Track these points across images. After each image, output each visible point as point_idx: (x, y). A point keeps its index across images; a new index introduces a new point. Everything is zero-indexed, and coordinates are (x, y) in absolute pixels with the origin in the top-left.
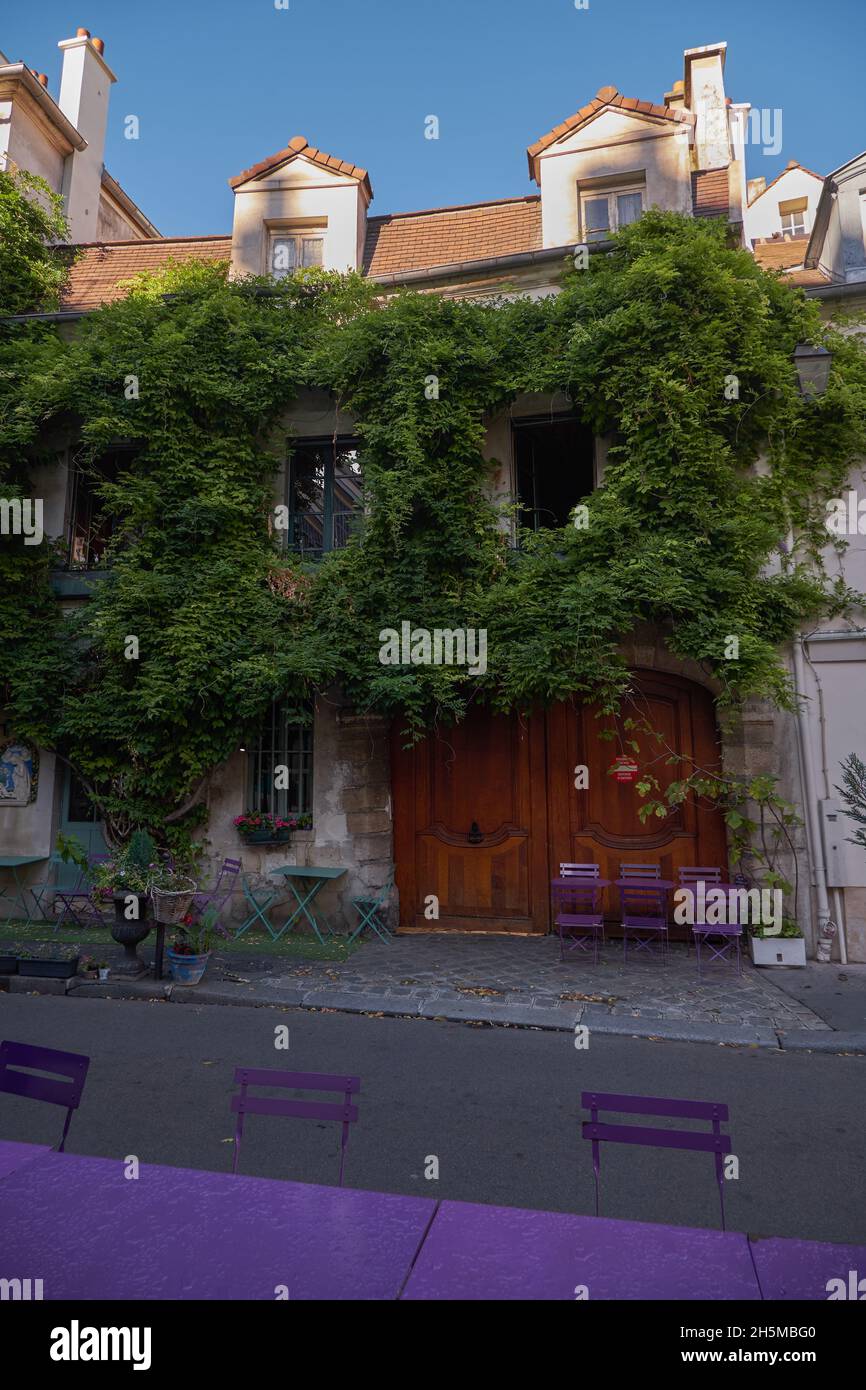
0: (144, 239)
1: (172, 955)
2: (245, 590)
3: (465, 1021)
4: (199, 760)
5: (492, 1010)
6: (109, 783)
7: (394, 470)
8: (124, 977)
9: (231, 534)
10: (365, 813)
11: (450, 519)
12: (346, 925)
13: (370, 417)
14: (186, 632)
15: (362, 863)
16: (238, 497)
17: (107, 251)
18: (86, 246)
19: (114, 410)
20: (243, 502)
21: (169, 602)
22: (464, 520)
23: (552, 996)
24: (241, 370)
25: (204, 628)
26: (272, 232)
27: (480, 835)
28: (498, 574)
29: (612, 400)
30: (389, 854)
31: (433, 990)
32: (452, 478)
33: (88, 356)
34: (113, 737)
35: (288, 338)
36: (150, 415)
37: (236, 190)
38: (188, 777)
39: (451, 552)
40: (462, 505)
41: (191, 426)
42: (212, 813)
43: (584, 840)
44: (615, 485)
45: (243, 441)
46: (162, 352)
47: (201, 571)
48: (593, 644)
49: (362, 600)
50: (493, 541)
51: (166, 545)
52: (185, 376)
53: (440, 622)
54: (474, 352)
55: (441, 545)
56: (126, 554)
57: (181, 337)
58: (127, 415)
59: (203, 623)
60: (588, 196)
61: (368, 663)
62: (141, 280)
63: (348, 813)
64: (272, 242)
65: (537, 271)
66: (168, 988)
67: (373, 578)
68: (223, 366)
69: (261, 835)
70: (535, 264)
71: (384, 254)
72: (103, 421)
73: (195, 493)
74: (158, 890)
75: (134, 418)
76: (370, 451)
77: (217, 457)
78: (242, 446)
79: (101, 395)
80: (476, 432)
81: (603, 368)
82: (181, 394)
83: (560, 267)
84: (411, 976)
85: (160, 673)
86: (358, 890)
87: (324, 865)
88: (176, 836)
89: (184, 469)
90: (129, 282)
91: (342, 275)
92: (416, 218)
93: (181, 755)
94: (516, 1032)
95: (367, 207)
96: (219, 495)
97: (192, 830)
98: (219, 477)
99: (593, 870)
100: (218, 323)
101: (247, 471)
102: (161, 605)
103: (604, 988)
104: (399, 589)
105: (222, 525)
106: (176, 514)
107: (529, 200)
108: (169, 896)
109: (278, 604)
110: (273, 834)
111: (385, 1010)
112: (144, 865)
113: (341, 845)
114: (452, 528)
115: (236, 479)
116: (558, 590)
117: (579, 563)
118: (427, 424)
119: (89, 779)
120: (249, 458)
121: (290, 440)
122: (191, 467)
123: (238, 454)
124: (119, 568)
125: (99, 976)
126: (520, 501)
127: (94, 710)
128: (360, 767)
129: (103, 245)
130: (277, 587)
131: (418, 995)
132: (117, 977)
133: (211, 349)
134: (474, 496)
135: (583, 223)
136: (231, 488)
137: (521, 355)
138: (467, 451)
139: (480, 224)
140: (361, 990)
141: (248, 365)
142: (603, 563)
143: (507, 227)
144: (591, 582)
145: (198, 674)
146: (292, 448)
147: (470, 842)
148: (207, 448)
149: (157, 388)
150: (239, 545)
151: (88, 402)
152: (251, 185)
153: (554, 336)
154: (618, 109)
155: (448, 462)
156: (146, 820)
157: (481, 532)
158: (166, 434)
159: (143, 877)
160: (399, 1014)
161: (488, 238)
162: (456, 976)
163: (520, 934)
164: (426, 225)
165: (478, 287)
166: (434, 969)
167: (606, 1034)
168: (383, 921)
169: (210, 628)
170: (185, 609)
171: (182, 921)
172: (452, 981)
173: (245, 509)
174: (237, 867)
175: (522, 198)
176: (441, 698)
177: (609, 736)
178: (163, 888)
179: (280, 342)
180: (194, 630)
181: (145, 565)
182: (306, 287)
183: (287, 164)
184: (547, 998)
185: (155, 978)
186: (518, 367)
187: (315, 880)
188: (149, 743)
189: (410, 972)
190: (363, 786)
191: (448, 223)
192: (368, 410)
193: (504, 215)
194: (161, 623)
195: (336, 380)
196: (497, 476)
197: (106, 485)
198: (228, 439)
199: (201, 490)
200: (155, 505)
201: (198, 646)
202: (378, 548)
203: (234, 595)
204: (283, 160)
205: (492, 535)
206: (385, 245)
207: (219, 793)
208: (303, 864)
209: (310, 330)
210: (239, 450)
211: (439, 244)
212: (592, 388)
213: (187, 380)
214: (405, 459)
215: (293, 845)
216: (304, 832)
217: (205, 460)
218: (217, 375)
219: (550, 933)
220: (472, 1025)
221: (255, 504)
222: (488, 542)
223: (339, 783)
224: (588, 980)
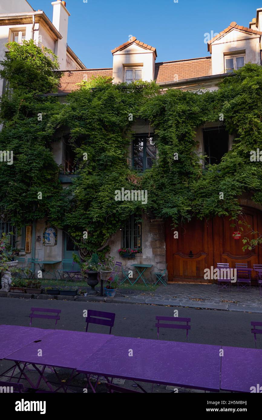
0: (81, 69)
1: (106, 289)
2: (121, 181)
3: (194, 308)
4: (108, 232)
5: (202, 305)
6: (80, 239)
7: (168, 145)
8: (92, 295)
9: (115, 164)
10: (157, 248)
11: (185, 160)
12: (153, 281)
13: (160, 128)
14: (104, 194)
15: (157, 263)
16: (118, 152)
17: (71, 73)
18: (65, 71)
19: (80, 126)
20: (120, 154)
21: (98, 185)
22: (189, 160)
23: (218, 301)
24: (119, 113)
25: (109, 193)
26: (125, 68)
27: (193, 255)
28: (199, 177)
29: (236, 124)
30: (165, 261)
31: (183, 299)
32: (185, 147)
33: (71, 109)
34: (81, 226)
35: (133, 103)
36: (91, 127)
37: (113, 54)
38: (105, 238)
39: (185, 170)
40: (189, 156)
41: (103, 130)
42: (111, 248)
43: (225, 256)
44: (236, 150)
45: (119, 135)
46: (94, 107)
47: (108, 176)
48: (230, 199)
49: (158, 185)
50: (198, 167)
51: (96, 167)
52: (102, 115)
53: (182, 191)
54: (193, 109)
55: (182, 168)
56: (84, 170)
57: (100, 103)
58: (84, 127)
59: (109, 192)
60: (227, 57)
61: (160, 204)
62: (83, 83)
63: (153, 248)
64: (125, 71)
65: (211, 82)
66: (105, 298)
67: (161, 178)
68: (113, 112)
69: (126, 255)
70: (210, 80)
71: (161, 75)
72: (77, 129)
73: (104, 151)
74: (102, 271)
75: (86, 128)
76: (160, 139)
77: (111, 140)
78: (119, 137)
79: (75, 121)
80: (193, 134)
81: (233, 114)
82: (100, 121)
83: (218, 81)
84: (176, 295)
85: (96, 207)
86: (156, 271)
87: (145, 263)
88: (101, 255)
89: (101, 144)
90: (79, 84)
91: (149, 82)
92: (171, 63)
93: (103, 231)
94: (209, 310)
95: (155, 60)
96: (112, 152)
97: (105, 253)
98: (112, 146)
99: (227, 265)
100: (111, 98)
101: (120, 144)
102: (96, 186)
103: (233, 299)
104: (169, 181)
105: (114, 161)
106: (99, 158)
107: (207, 58)
108: (105, 272)
109: (131, 185)
110: (130, 255)
111: (170, 305)
112: (97, 263)
113: (151, 258)
114: (185, 163)
115: (117, 147)
116: (218, 182)
117: (225, 174)
118: (179, 131)
119: (74, 238)
120: (121, 140)
121: (133, 134)
122: (104, 143)
123: (118, 139)
124: (83, 175)
125: (84, 295)
126: (206, 154)
127: (75, 217)
128: (156, 235)
129: (70, 71)
130: (131, 180)
131: (179, 300)
132: (90, 295)
133: (109, 106)
134: (192, 153)
135: (225, 66)
136: (116, 150)
137: (207, 109)
138: (190, 139)
139: (192, 65)
140: (162, 299)
141: (121, 111)
142: (233, 174)
143: (200, 67)
144: (229, 180)
145: (108, 207)
146: (134, 137)
147: (189, 257)
148: (108, 137)
149: (93, 119)
150: (119, 167)
151: (72, 123)
152: (119, 52)
153: (218, 103)
154: (237, 29)
155: (184, 142)
156: (92, 250)
157: (194, 164)
158: (96, 133)
159: (97, 267)
160: (175, 306)
161: (194, 70)
162: (189, 295)
163: (205, 284)
164: (174, 66)
165: (192, 87)
166: (182, 294)
167: (236, 311)
168: (164, 280)
169: (111, 193)
170: (103, 187)
171: (109, 279)
172: (188, 297)
173: (121, 156)
174: (120, 264)
175: (205, 57)
176: (183, 215)
177: (233, 226)
178: (103, 270)
179: (130, 104)
180: (107, 193)
181: (90, 173)
182: (137, 86)
183: (130, 45)
184: (217, 302)
185: (101, 296)
186: (206, 113)
187: (143, 268)
188: (92, 227)
189: (175, 294)
190: (157, 240)
191: (181, 65)
192: (159, 126)
193: (199, 63)
194: (96, 191)
195: (149, 117)
196: (198, 146)
197: (78, 149)
198: (115, 134)
199: (106, 150)
200: (93, 155)
201: (108, 198)
202: (162, 169)
203: (118, 183)
204: (128, 44)
205: (198, 165)
206: (161, 72)
207: (113, 242)
208: (139, 263)
209: (139, 100)
210: (118, 138)
211: (179, 72)
212: (230, 121)
213: (102, 116)
214: (172, 142)
215: (136, 258)
216: (139, 254)
217: (107, 141)
218: (111, 115)
219: (214, 283)
220: (197, 309)
221: (123, 155)
222: (196, 167)
223: (150, 239)
224: (228, 297)
